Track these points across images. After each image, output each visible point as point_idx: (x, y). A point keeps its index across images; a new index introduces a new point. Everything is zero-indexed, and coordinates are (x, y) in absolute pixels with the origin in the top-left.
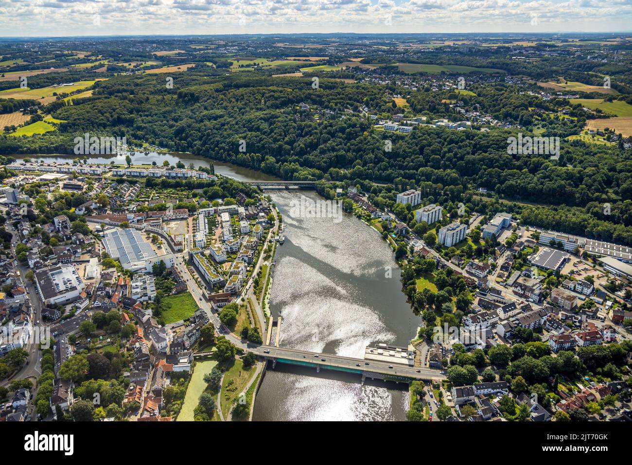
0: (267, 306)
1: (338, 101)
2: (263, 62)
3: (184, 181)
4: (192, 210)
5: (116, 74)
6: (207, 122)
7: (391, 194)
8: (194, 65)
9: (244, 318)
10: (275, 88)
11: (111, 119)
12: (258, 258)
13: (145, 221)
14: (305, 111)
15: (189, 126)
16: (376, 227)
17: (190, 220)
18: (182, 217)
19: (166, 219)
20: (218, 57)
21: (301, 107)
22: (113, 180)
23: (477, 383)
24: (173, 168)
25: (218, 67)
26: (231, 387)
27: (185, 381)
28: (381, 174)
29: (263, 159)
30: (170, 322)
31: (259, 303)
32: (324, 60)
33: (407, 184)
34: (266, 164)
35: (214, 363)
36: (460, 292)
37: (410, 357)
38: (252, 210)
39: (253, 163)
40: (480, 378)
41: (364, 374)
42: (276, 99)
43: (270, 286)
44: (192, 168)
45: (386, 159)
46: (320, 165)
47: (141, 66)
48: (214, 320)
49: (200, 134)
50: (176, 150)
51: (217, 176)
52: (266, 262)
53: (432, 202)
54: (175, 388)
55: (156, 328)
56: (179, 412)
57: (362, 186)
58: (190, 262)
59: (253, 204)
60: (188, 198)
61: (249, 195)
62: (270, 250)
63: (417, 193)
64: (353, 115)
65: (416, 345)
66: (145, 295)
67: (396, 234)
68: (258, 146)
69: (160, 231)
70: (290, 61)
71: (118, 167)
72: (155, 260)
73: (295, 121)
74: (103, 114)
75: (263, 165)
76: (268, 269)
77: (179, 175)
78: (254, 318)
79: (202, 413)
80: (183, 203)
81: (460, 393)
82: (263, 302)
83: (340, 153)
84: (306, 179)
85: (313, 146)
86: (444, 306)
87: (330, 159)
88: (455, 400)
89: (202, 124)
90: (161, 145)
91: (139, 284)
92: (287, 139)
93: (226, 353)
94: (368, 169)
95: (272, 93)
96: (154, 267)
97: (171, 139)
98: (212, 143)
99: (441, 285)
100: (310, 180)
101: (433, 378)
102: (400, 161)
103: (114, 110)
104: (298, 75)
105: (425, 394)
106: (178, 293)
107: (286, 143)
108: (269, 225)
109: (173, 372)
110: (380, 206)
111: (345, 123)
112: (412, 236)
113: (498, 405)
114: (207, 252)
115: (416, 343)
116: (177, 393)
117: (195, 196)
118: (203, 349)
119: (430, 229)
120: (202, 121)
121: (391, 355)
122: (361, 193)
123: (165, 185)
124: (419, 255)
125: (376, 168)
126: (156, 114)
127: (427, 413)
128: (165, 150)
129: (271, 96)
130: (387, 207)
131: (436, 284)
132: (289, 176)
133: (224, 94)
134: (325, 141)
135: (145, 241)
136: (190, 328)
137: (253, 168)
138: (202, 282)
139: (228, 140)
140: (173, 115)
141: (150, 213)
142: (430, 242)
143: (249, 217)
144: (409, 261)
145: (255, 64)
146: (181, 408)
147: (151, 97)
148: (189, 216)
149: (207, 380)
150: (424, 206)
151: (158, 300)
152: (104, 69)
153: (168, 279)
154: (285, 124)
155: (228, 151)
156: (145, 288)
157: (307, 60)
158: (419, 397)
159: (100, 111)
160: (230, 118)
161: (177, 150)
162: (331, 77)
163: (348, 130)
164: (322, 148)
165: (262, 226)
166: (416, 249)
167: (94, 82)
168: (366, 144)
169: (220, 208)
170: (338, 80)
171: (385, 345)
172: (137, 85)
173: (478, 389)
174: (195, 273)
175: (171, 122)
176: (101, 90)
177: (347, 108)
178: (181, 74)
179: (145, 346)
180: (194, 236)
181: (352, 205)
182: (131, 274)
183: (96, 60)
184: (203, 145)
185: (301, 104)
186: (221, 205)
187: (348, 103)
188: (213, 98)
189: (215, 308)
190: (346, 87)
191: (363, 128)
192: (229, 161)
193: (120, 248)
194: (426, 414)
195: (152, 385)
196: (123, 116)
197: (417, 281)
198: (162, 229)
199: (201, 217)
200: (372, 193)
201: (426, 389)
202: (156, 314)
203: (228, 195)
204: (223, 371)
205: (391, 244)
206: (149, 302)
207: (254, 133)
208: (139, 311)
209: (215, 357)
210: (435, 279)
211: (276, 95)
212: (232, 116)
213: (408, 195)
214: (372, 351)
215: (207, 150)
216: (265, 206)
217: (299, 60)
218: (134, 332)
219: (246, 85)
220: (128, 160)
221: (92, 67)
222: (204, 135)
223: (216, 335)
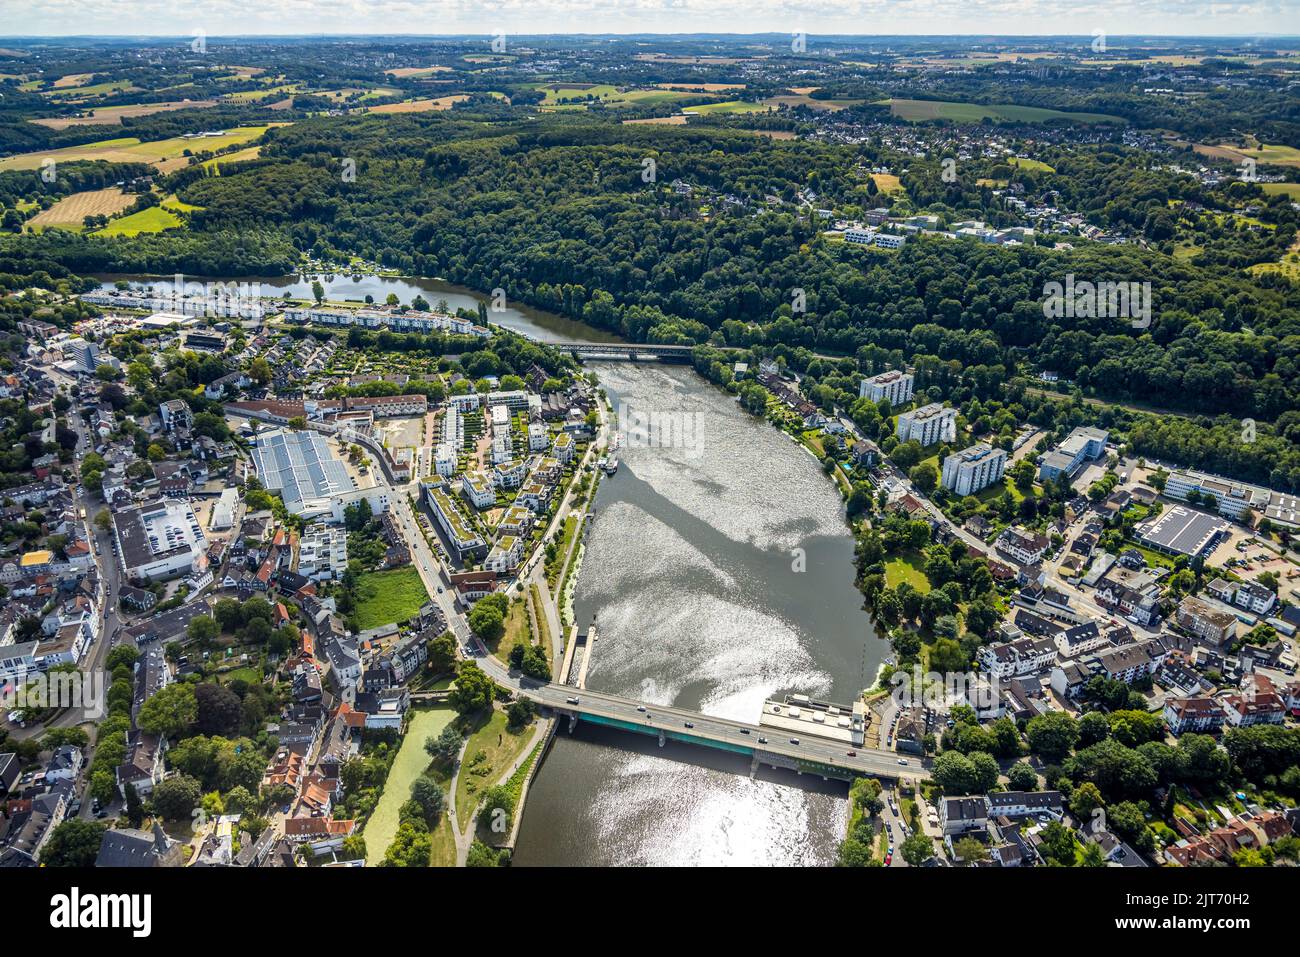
0: (569, 603)
1: (753, 177)
2: (608, 94)
3: (424, 338)
4: (435, 398)
5: (310, 114)
6: (479, 217)
7: (849, 378)
8: (466, 98)
9: (519, 625)
10: (623, 148)
11: (290, 206)
12: (560, 502)
13: (340, 416)
14: (681, 198)
15: (444, 224)
16: (811, 447)
17: (431, 416)
18: (413, 410)
19: (381, 413)
20: (517, 81)
21: (674, 189)
22: (284, 331)
23: (996, 790)
24: (405, 309)
25: (514, 103)
26: (479, 766)
27: (389, 748)
28: (831, 335)
29: (589, 297)
30: (371, 625)
31: (552, 596)
32: (734, 91)
33: (884, 359)
34: (594, 307)
35: (451, 715)
36: (977, 593)
37: (857, 727)
38: (556, 403)
39: (569, 303)
40: (1002, 780)
41: (756, 756)
42: (624, 171)
43: (579, 561)
44: (443, 311)
45: (844, 304)
46: (704, 312)
47: (362, 99)
48: (457, 626)
49: (464, 241)
50: (416, 273)
51: (492, 329)
52: (575, 512)
53: (935, 399)
54: (367, 763)
55: (340, 636)
56: (372, 810)
57: (790, 358)
58: (422, 505)
59: (560, 389)
60: (429, 373)
61: (552, 371)
62: (585, 488)
63: (904, 378)
64: (783, 209)
65: (873, 702)
66: (326, 568)
67: (851, 465)
68: (579, 270)
69: (368, 439)
70: (664, 92)
71: (297, 304)
72: (351, 497)
73: (658, 219)
74: (275, 195)
75: (587, 308)
76: (579, 525)
77: (416, 325)
78: (540, 628)
79: (416, 816)
80: (417, 383)
81: (956, 811)
82: (562, 595)
83: (747, 289)
84: (673, 340)
85: (692, 272)
86: (940, 621)
87: (727, 300)
88: (945, 824)
89: (470, 220)
90: (387, 261)
91: (316, 544)
92: (639, 255)
93: (474, 696)
94: (805, 325)
95: (617, 159)
96: (348, 512)
97: (407, 249)
98: (488, 261)
99: (938, 576)
100: (682, 343)
101: (901, 774)
102: (874, 309)
103: (298, 188)
104: (677, 120)
105: (880, 807)
106: (392, 566)
107: (638, 264)
108: (588, 435)
109: (366, 729)
110: (825, 404)
111: (763, 225)
112: (886, 468)
113: (1038, 841)
114: (457, 486)
115: (873, 697)
116: (370, 772)
117: (444, 368)
118: (430, 685)
119: (927, 456)
120: (470, 214)
121: (816, 721)
122: (785, 374)
123: (386, 344)
124: (898, 511)
125: (822, 323)
126: (380, 198)
127: (883, 846)
128: (394, 272)
129: (614, 164)
130: (840, 405)
131: (927, 574)
132: (639, 333)
133: (519, 160)
134: (718, 263)
135: (336, 457)
136: (406, 641)
137: (567, 314)
138: (442, 547)
139: (519, 255)
140: (414, 199)
141: (350, 401)
142: (925, 484)
143: (549, 417)
144: (875, 523)
145: (590, 98)
146: (376, 803)
147: (372, 162)
148: (429, 409)
149: (431, 749)
150: (919, 406)
151: (349, 579)
152: (287, 104)
153: (375, 538)
154: (637, 224)
155: (519, 277)
156: (327, 554)
157: (698, 91)
158: (867, 814)
159: (270, 190)
160: (527, 208)
161: (418, 273)
162: (745, 127)
163: (767, 240)
164: (711, 277)
165: (574, 436)
166: (892, 498)
167: (264, 129)
168: (804, 270)
169: (492, 395)
170: (757, 133)
171: (805, 698)
172: (348, 137)
173: (995, 804)
174: (430, 528)
175: (409, 216)
176: (277, 146)
177: (770, 192)
178: (438, 116)
179: (316, 672)
180: (434, 451)
181: (765, 399)
182: (302, 525)
183: (273, 85)
184: (469, 264)
185: (674, 183)
186: (495, 389)
187: (773, 183)
188: (497, 166)
189: (463, 602)
190: (773, 148)
191: (800, 236)
192: (519, 299)
193: (286, 471)
194: (881, 849)
195: (322, 753)
196: (315, 201)
197: (888, 566)
198: (372, 434)
199: (452, 413)
200: (809, 374)
201: (884, 796)
202: (344, 608)
203: (510, 369)
204: (465, 734)
205: (839, 484)
206: (333, 582)
207: (572, 241)
208: (310, 600)
209: (454, 702)
210: (927, 564)
211: (625, 162)
212: (531, 206)
213: (885, 381)
214: (776, 709)
215: (477, 275)
216: (584, 395)
217: (681, 90)
218: (296, 643)
219: (565, 141)
220: (318, 292)
221: (264, 99)
222: (473, 244)
223: (459, 658)
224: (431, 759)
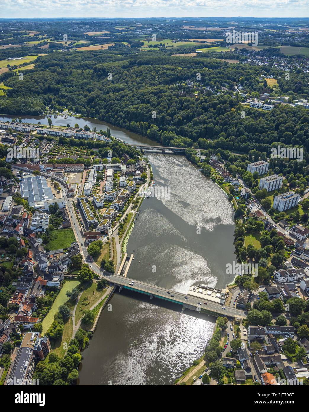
0: (125, 245)
1: (218, 79)
2: (169, 43)
3: (86, 141)
4: (88, 165)
5: (55, 51)
6: (111, 94)
7: (244, 163)
8: (113, 45)
9: (106, 252)
10: (168, 66)
11: (43, 88)
12: (128, 207)
13: (52, 171)
14: (188, 88)
15: (98, 96)
16: (225, 190)
17: (85, 172)
18: (79, 169)
19: (67, 170)
20: (134, 38)
21: (186, 84)
22: (36, 137)
23: (270, 324)
24: (81, 130)
25: (132, 47)
26: (85, 302)
27: (55, 293)
28: (239, 145)
29: (149, 127)
30: (54, 249)
31: (120, 242)
32: (218, 42)
33: (259, 156)
34: (151, 131)
35: (78, 283)
36: (278, 250)
37: (223, 298)
38: (131, 169)
39: (142, 129)
40: (274, 321)
41: (184, 306)
42: (167, 76)
43: (131, 230)
44: (95, 131)
45: (246, 133)
46: (192, 134)
47: (75, 44)
48: (83, 252)
49: (105, 103)
50: (87, 116)
51: (112, 139)
52: (132, 211)
53: (276, 173)
54: (46, 298)
55: (42, 253)
56: (46, 314)
57: (223, 155)
58: (78, 206)
59: (134, 163)
60: (87, 155)
61: (131, 156)
62: (137, 202)
63: (265, 164)
64: (228, 93)
65: (231, 289)
66: (40, 227)
67: (239, 197)
68: (146, 116)
69: (61, 180)
70: (191, 43)
71: (43, 127)
72: (52, 201)
73: (178, 96)
74: (38, 84)
75: (148, 132)
76: (133, 216)
77: (84, 136)
78: (114, 253)
79: (59, 318)
80: (81, 159)
81: (253, 331)
82: (123, 242)
83: (209, 126)
84: (178, 146)
85: (189, 118)
86: (262, 259)
87: (201, 130)
88: (249, 335)
89: (108, 95)
90: (77, 111)
91: (38, 218)
92: (169, 111)
93: (86, 277)
94: (230, 141)
95: (165, 71)
96: (50, 207)
97: (84, 106)
98: (113, 112)
99: (264, 243)
100: (182, 147)
101: (236, 316)
102: (257, 135)
103: (46, 81)
104: (194, 54)
105: (226, 327)
106: (64, 228)
107: (168, 115)
108: (141, 182)
109: (47, 286)
110: (233, 173)
111: (218, 100)
112: (253, 199)
113: (283, 344)
114: (91, 199)
115: (231, 287)
116: (47, 302)
117: (92, 154)
118: (72, 272)
119: (269, 195)
120: (108, 93)
121: (208, 295)
122: (220, 161)
123: (72, 144)
124: (254, 216)
125: (237, 141)
126: (76, 86)
128: (79, 115)
129: (164, 73)
130: (239, 174)
131: (260, 242)
132: (166, 142)
133: (128, 71)
134: (199, 115)
135: (49, 186)
136: (65, 256)
137: (142, 134)
138: (83, 222)
139: (125, 110)
140: (88, 86)
141: (56, 165)
142: (266, 207)
143: (128, 174)
144: (244, 221)
145: (161, 45)
146: (48, 312)
147: (74, 71)
148: (85, 169)
149: (68, 295)
150: (270, 175)
151: (48, 231)
152: (47, 46)
153: (60, 217)
154: (169, 98)
155: (125, 118)
156: (41, 222)
157: (203, 42)
158: (221, 329)
159: (36, 81)
160: (129, 91)
161: (88, 116)
162: (219, 58)
163: (219, 106)
164: (195, 121)
165: (136, 182)
166: (252, 211)
167: (37, 57)
168: (232, 119)
169: (108, 165)
170: (223, 60)
171: (205, 286)
172: (67, 60)
173: (268, 329)
174: (79, 214)
175: (85, 93)
176: (41, 64)
177: (224, 86)
178: (101, 52)
179: (32, 264)
180: (84, 186)
181: (210, 170)
182: (34, 211)
183: (42, 39)
184: (106, 113)
185: (187, 82)
186: (109, 163)
187: (226, 82)
188: (120, 73)
189: (87, 242)
190: (228, 67)
191: (232, 105)
192: (124, 127)
193: (30, 191)
194: (224, 342)
195: (30, 294)
196: (52, 86)
197: (246, 238)
198: (63, 178)
199: (92, 171)
200: (229, 161)
201: (229, 323)
202: (45, 242)
203: (116, 155)
204: (81, 290)
205: (233, 205)
206: (43, 232)
207: (145, 105)
208: (33, 239)
209: (79, 279)
210: (261, 238)
211: (168, 72)
212: (131, 90)
213: (258, 165)
214: (194, 289)
215: (109, 117)
216: (142, 166)
217: (197, 42)
218: (26, 254)
219: (147, 63)
220: (50, 122)
221: (38, 44)
222: (108, 105)
223: (83, 263)
224: (69, 298)
